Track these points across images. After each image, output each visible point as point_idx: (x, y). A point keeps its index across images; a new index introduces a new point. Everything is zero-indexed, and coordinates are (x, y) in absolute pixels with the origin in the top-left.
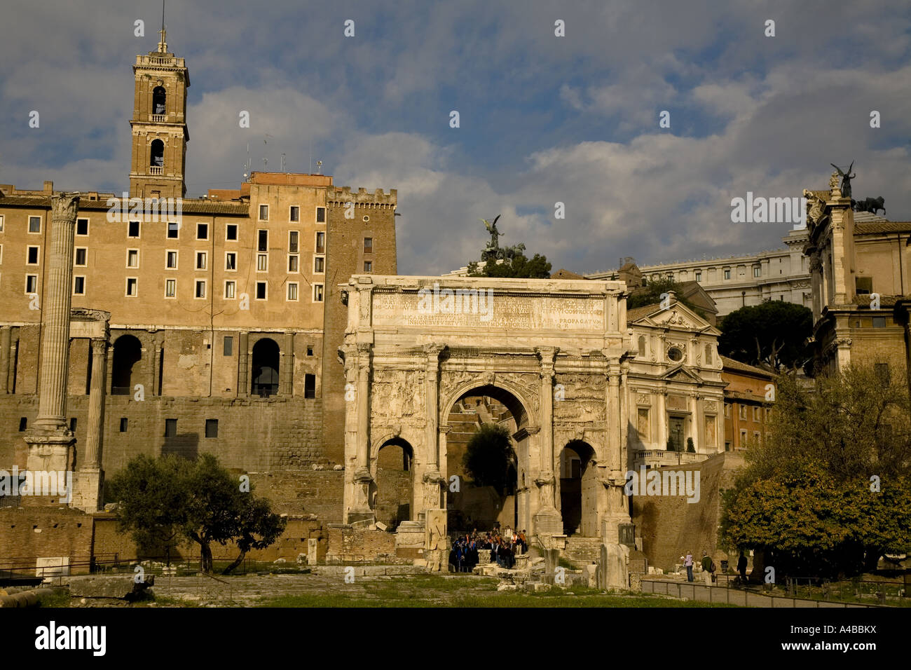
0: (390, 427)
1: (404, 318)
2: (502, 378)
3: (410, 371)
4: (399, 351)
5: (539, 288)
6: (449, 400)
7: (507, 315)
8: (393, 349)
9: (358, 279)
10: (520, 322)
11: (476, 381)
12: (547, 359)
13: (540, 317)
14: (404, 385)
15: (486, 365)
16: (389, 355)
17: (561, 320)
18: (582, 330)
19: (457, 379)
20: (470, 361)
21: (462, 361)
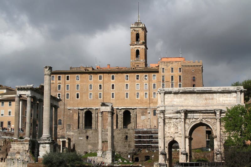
0: (171, 137)
1: (174, 101)
2: (205, 120)
3: (177, 119)
4: (173, 112)
5: (215, 90)
6: (189, 128)
7: (206, 99)
8: (171, 111)
9: (160, 89)
10: (210, 102)
11: (197, 121)
12: (218, 113)
13: (216, 99)
14: (175, 123)
15: (200, 116)
16: (170, 113)
17: (223, 100)
18: (230, 103)
19: (191, 121)
20: (195, 115)
21: (192, 115)
